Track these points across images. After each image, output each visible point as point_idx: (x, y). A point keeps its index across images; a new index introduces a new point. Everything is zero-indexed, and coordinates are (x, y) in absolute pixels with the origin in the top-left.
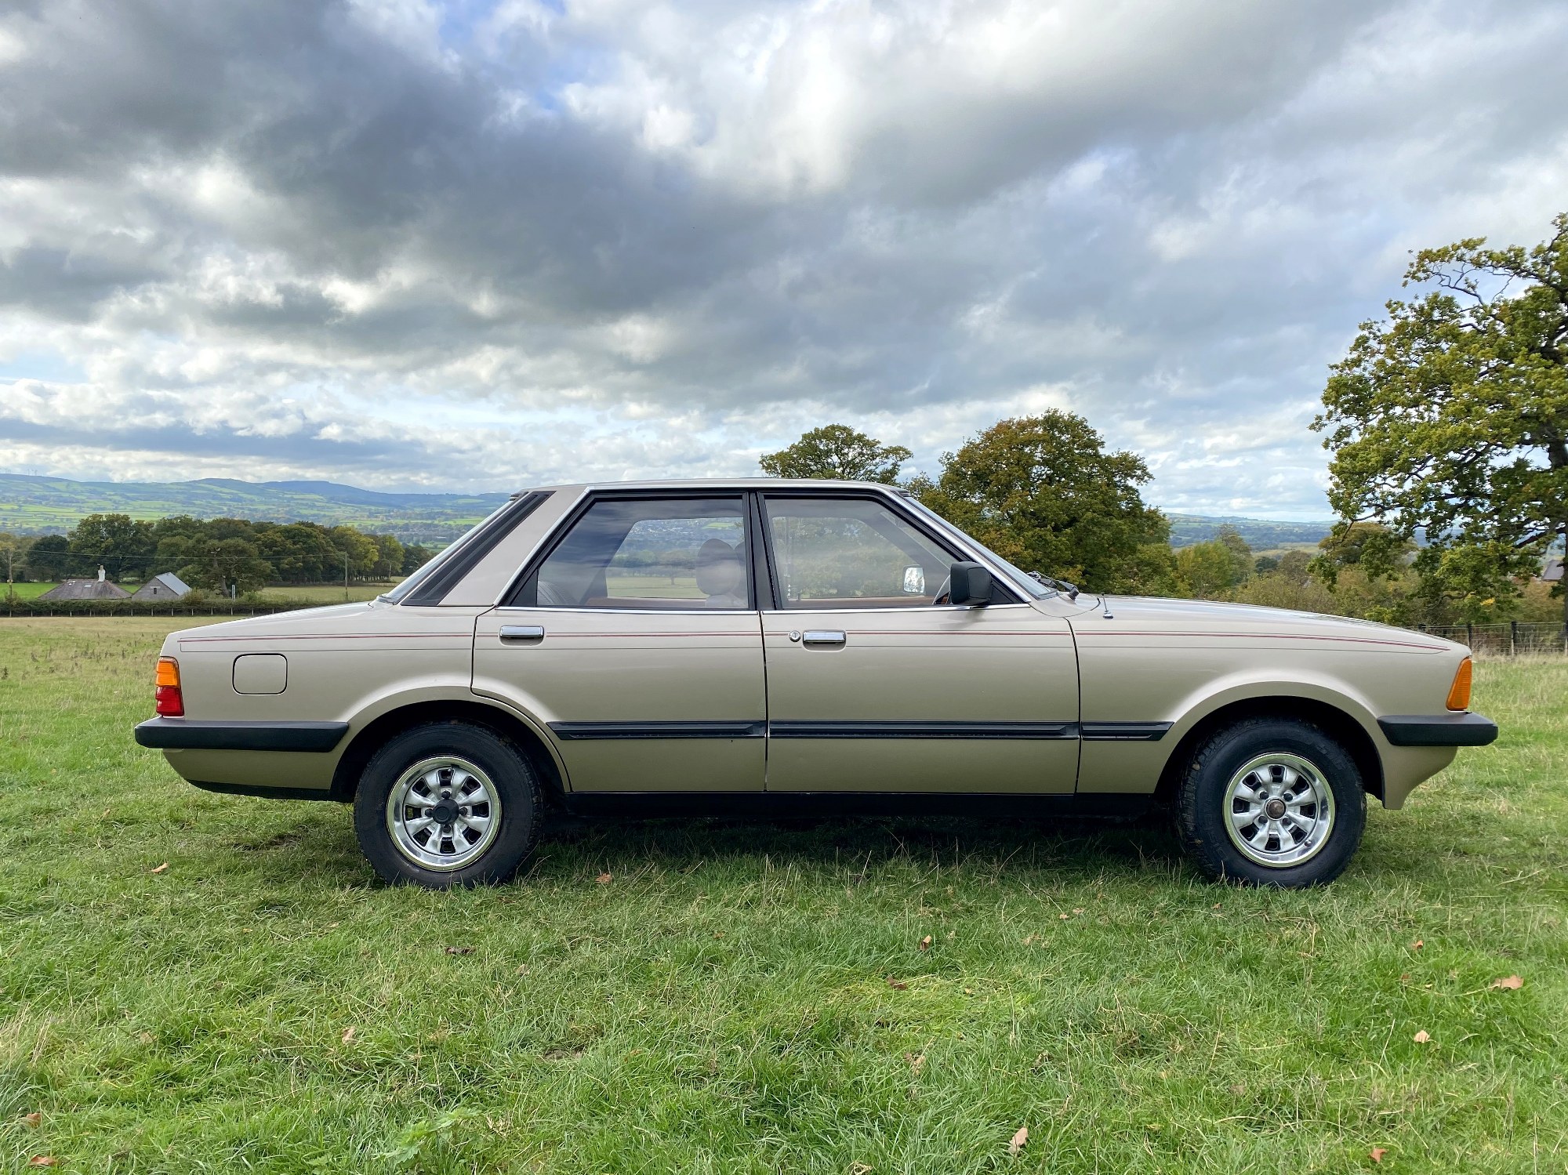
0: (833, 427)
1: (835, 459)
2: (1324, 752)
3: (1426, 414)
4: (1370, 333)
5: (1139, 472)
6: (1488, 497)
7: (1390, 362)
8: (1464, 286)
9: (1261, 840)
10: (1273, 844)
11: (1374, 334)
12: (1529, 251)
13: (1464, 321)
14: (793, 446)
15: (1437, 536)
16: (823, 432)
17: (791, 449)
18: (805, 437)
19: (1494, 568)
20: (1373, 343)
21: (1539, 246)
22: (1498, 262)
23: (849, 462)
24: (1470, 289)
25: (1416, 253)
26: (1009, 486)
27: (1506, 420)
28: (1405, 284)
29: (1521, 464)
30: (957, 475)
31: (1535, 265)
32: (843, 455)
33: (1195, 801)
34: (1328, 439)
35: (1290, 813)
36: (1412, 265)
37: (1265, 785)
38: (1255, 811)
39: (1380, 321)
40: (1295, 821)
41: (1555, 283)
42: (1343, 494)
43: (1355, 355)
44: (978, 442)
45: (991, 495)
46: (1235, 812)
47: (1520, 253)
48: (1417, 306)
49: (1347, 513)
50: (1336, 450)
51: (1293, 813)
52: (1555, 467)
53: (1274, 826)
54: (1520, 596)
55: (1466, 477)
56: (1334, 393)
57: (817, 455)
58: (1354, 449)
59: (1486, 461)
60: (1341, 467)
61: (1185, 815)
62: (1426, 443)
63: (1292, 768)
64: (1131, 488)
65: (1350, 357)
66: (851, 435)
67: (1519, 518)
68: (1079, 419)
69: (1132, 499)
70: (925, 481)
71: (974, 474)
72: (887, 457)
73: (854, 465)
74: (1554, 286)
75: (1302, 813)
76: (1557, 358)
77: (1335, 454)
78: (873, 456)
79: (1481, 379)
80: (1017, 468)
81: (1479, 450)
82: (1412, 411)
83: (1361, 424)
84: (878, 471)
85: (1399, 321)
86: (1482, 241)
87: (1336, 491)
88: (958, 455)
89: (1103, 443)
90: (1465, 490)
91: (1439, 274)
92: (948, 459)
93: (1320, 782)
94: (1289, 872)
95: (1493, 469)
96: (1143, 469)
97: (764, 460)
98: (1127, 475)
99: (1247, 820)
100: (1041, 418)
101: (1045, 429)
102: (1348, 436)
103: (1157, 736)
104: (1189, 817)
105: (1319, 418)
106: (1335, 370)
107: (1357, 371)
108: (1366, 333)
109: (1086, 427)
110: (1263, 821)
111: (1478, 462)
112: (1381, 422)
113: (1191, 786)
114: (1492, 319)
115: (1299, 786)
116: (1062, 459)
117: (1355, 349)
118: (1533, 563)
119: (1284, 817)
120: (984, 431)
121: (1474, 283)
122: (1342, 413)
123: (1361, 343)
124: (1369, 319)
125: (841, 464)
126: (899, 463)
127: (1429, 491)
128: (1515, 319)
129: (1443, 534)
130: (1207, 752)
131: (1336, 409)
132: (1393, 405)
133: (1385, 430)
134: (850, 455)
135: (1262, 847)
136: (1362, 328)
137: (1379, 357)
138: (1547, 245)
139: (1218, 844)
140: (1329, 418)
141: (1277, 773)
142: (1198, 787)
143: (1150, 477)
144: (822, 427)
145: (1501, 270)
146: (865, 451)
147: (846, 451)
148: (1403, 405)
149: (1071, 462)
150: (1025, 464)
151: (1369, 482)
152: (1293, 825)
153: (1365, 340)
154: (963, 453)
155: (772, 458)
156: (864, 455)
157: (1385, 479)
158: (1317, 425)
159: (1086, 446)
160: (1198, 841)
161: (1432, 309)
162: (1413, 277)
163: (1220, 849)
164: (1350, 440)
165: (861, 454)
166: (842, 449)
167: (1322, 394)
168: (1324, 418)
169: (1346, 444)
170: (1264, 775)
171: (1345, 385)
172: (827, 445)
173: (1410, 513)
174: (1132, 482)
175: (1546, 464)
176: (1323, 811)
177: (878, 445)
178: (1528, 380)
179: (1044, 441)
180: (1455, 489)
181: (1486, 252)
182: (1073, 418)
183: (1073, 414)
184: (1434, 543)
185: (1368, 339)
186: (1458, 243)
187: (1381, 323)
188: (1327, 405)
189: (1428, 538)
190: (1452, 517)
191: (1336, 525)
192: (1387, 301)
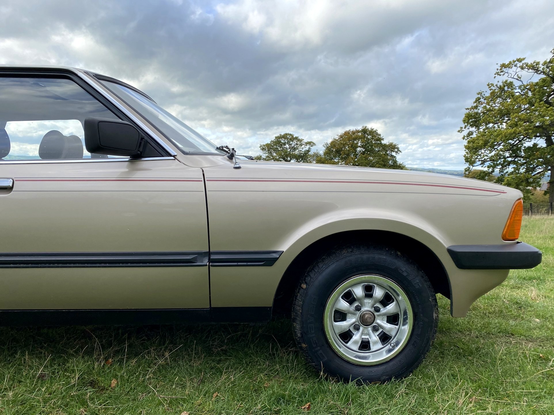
0: (286, 134)
1: (287, 146)
2: (405, 274)
3: (500, 126)
4: (481, 96)
5: (396, 150)
6: (523, 157)
7: (488, 107)
8: (517, 78)
9: (355, 342)
10: (365, 346)
11: (482, 96)
12: (541, 63)
13: (516, 91)
14: (272, 141)
15: (503, 172)
16: (283, 136)
17: (271, 142)
18: (276, 137)
19: (524, 184)
20: (482, 100)
21: (545, 61)
22: (530, 67)
23: (292, 147)
24: (519, 79)
25: (499, 65)
26: (348, 155)
27: (531, 127)
28: (495, 77)
29: (535, 145)
30: (330, 151)
31: (543, 69)
32: (290, 144)
33: (301, 313)
34: (464, 136)
35: (379, 321)
36: (498, 69)
37: (359, 300)
38: (351, 320)
39: (485, 91)
40: (382, 327)
41: (551, 76)
42: (469, 156)
43: (475, 104)
44: (337, 139)
45: (342, 159)
46: (335, 321)
47: (538, 63)
48: (499, 86)
49: (471, 164)
50: (467, 140)
51: (382, 322)
52: (548, 146)
53: (366, 332)
54: (533, 194)
55: (515, 150)
56: (467, 119)
57: (281, 144)
58: (474, 140)
59: (522, 144)
60: (468, 146)
61: (295, 324)
62: (500, 136)
63: (381, 286)
64: (393, 156)
65: (473, 105)
66: (293, 137)
67: (534, 165)
68: (375, 130)
69: (393, 160)
70: (318, 153)
71: (336, 151)
72: (306, 145)
73: (294, 148)
74: (551, 77)
75: (388, 322)
76: (550, 104)
77: (467, 141)
78: (301, 145)
79: (522, 112)
80: (351, 148)
81: (520, 139)
82: (496, 125)
83: (477, 130)
84: (303, 151)
85: (492, 91)
86: (524, 59)
87: (467, 155)
88: (330, 144)
89: (383, 139)
90: (514, 155)
91: (507, 73)
92: (326, 145)
93: (403, 297)
94: (375, 369)
95: (525, 147)
96: (398, 148)
97: (261, 146)
98: (392, 151)
99: (343, 328)
100: (360, 130)
101: (362, 134)
102: (472, 135)
103: (270, 262)
104: (297, 326)
105: (462, 128)
106: (468, 110)
107: (476, 111)
108: (479, 96)
109: (377, 133)
110: (357, 328)
111: (519, 144)
112: (484, 130)
113: (299, 302)
114: (526, 90)
115: (387, 300)
116: (368, 145)
117: (475, 102)
118: (538, 182)
119: (374, 324)
120: (339, 134)
121: (520, 76)
122: (470, 126)
124: (481, 91)
125: (290, 148)
126: (311, 148)
127: (501, 155)
128: (535, 90)
129: (505, 172)
130: (312, 275)
131: (468, 125)
132: (489, 123)
133: (485, 133)
134: (293, 144)
135: (356, 348)
136: (478, 94)
137: (484, 105)
138: (548, 61)
139: (319, 348)
140: (465, 128)
141: (369, 290)
142: (304, 302)
143: (400, 152)
144: (283, 134)
145: (530, 70)
146: (298, 143)
147: (291, 143)
148: (492, 123)
149: (372, 146)
150: (355, 147)
151: (479, 152)
152: (381, 330)
153: (479, 99)
154: (332, 143)
155: (264, 146)
156: (298, 144)
157: (485, 151)
158: (461, 131)
159: (377, 140)
160: (304, 345)
161: (504, 86)
162: (498, 75)
163: (321, 351)
164: (473, 136)
165: (297, 144)
166: (290, 142)
167: (462, 119)
168: (463, 128)
169: (471, 138)
170: (359, 292)
171: (471, 115)
172: (284, 141)
173: (494, 164)
174: (394, 154)
175: (544, 145)
176: (405, 320)
177: (303, 141)
178: (539, 112)
179: (361, 138)
180: (511, 154)
181: (525, 63)
182: (372, 129)
183: (372, 128)
184: (502, 175)
185: (480, 98)
186: (515, 60)
187: (485, 92)
188: (464, 123)
189: (500, 173)
190: (509, 165)
191: (466, 168)
192: (488, 84)
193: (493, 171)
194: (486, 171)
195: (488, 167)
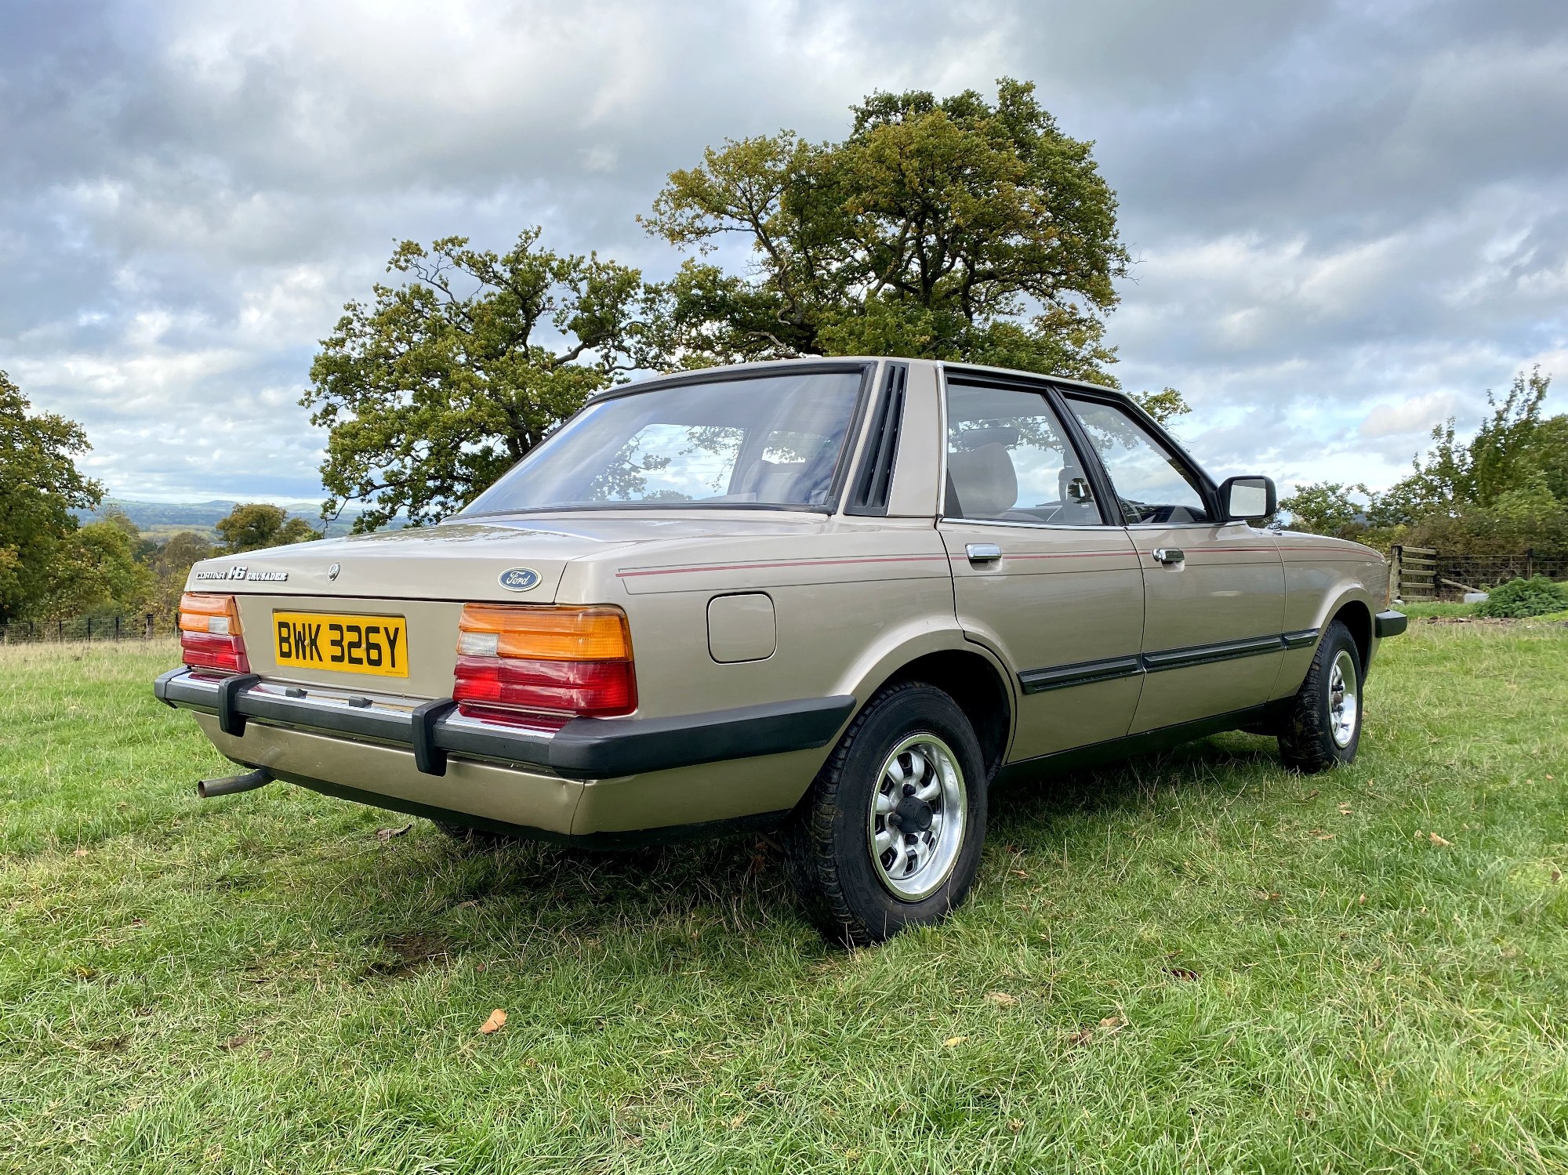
4: (354, 314)
5: (73, 440)
8: (439, 282)
11: (357, 315)
12: (500, 258)
13: (440, 315)
20: (356, 325)
21: (507, 256)
22: (475, 264)
24: (444, 286)
25: (400, 243)
28: (389, 270)
29: (488, 451)
34: (315, 416)
36: (395, 253)
39: (365, 304)
42: (334, 470)
43: (339, 334)
47: (493, 259)
48: (400, 294)
49: (338, 490)
50: (323, 427)
56: (321, 370)
64: (63, 457)
65: (334, 336)
69: (65, 469)
74: (519, 294)
77: (324, 431)
82: (389, 395)
83: (347, 404)
85: (382, 306)
86: (465, 241)
87: (328, 468)
89: (27, 403)
91: (417, 266)
95: (465, 454)
96: (79, 435)
98: (58, 442)
102: (334, 415)
105: (309, 394)
106: (321, 347)
107: (344, 351)
108: (350, 314)
112: (364, 404)
114: (462, 316)
117: (339, 328)
121: (447, 280)
122: (330, 391)
123: (345, 324)
124: (355, 300)
129: (422, 512)
131: (324, 387)
136: (347, 309)
137: (365, 339)
138: (512, 254)
140: (317, 395)
143: (88, 446)
148: (380, 388)
153: (349, 321)
158: (306, 402)
159: (7, 404)
161: (414, 298)
162: (396, 265)
164: (336, 418)
167: (308, 371)
168: (313, 394)
169: (333, 421)
171: (332, 362)
173: (396, 492)
174: (62, 451)
181: (468, 252)
185: (352, 320)
187: (363, 306)
188: (315, 381)
189: (409, 517)
190: (430, 498)
191: (326, 504)
192: (375, 285)
193: (393, 511)
194: (377, 511)
195: (381, 500)
